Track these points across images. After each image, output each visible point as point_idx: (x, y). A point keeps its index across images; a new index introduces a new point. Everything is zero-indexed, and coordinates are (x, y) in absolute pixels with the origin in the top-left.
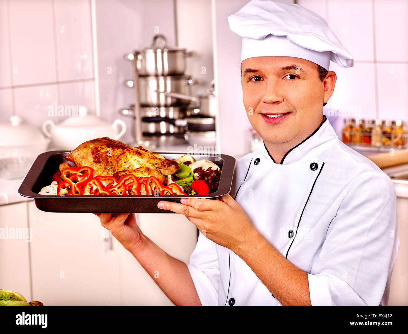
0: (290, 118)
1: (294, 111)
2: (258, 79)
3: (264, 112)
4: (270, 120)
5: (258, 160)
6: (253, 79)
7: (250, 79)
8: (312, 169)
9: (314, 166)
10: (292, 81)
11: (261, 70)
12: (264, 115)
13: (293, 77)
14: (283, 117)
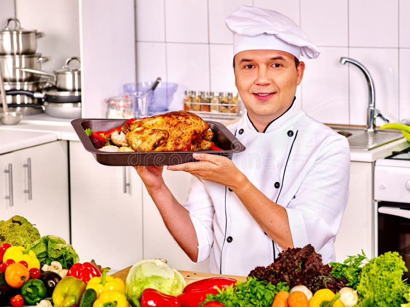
0: (275, 97)
1: (278, 92)
2: (250, 67)
3: (256, 92)
4: (261, 98)
5: (242, 130)
6: (247, 67)
7: (245, 67)
8: (289, 135)
9: (290, 133)
10: (278, 68)
11: (255, 60)
12: (255, 94)
13: (277, 65)
14: (269, 96)
